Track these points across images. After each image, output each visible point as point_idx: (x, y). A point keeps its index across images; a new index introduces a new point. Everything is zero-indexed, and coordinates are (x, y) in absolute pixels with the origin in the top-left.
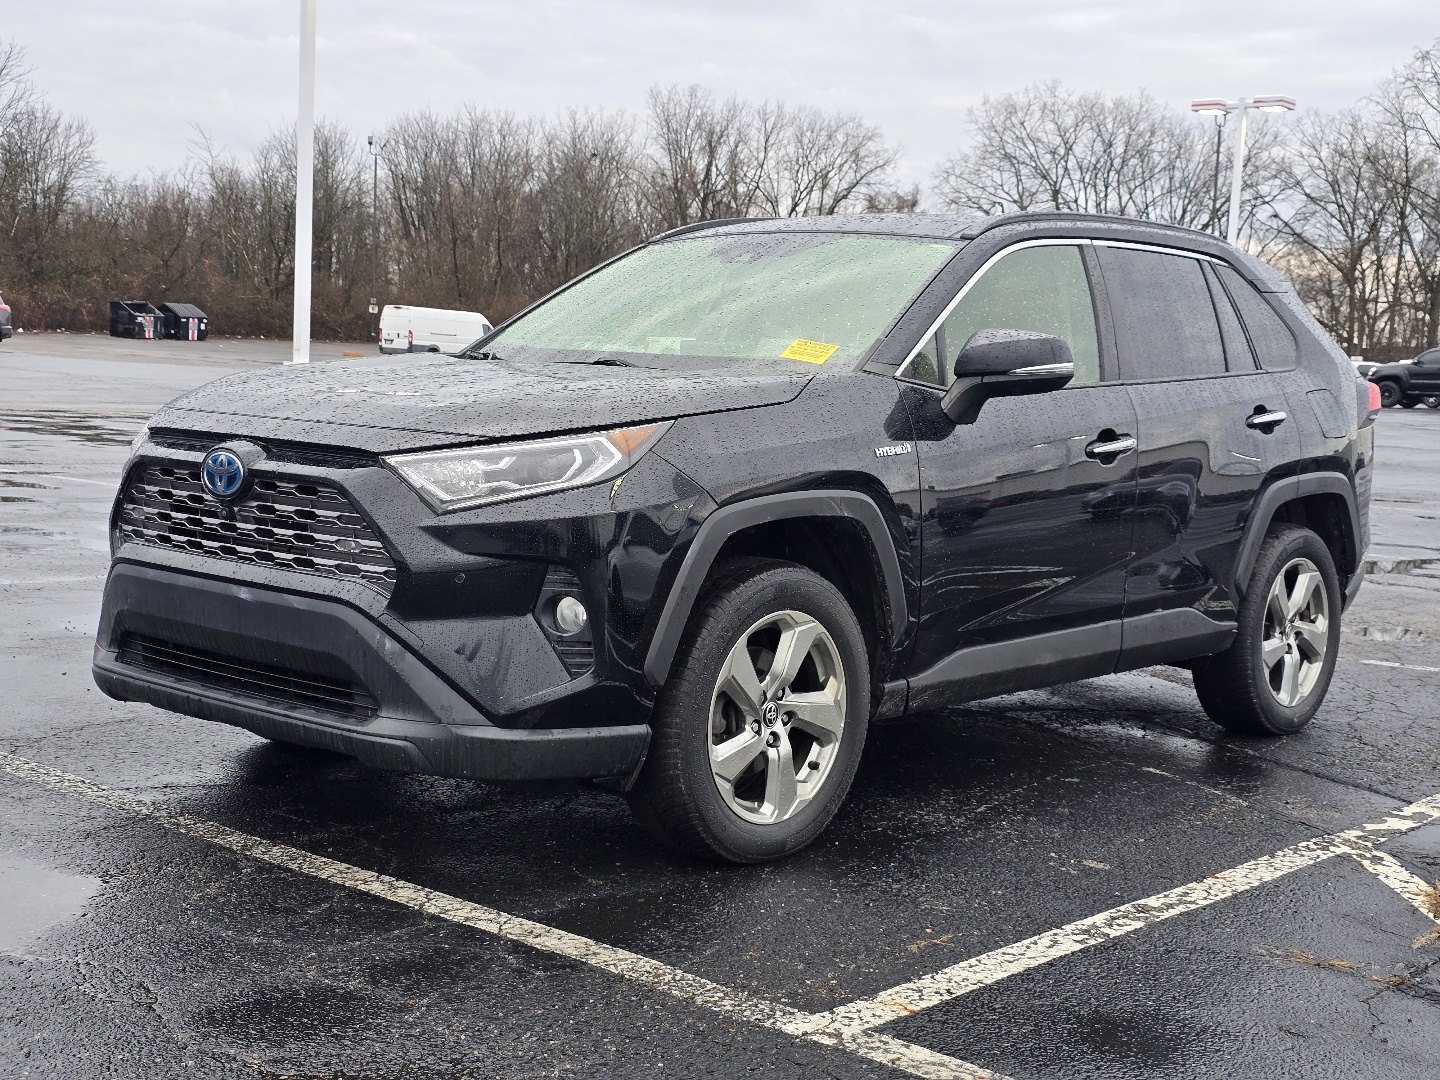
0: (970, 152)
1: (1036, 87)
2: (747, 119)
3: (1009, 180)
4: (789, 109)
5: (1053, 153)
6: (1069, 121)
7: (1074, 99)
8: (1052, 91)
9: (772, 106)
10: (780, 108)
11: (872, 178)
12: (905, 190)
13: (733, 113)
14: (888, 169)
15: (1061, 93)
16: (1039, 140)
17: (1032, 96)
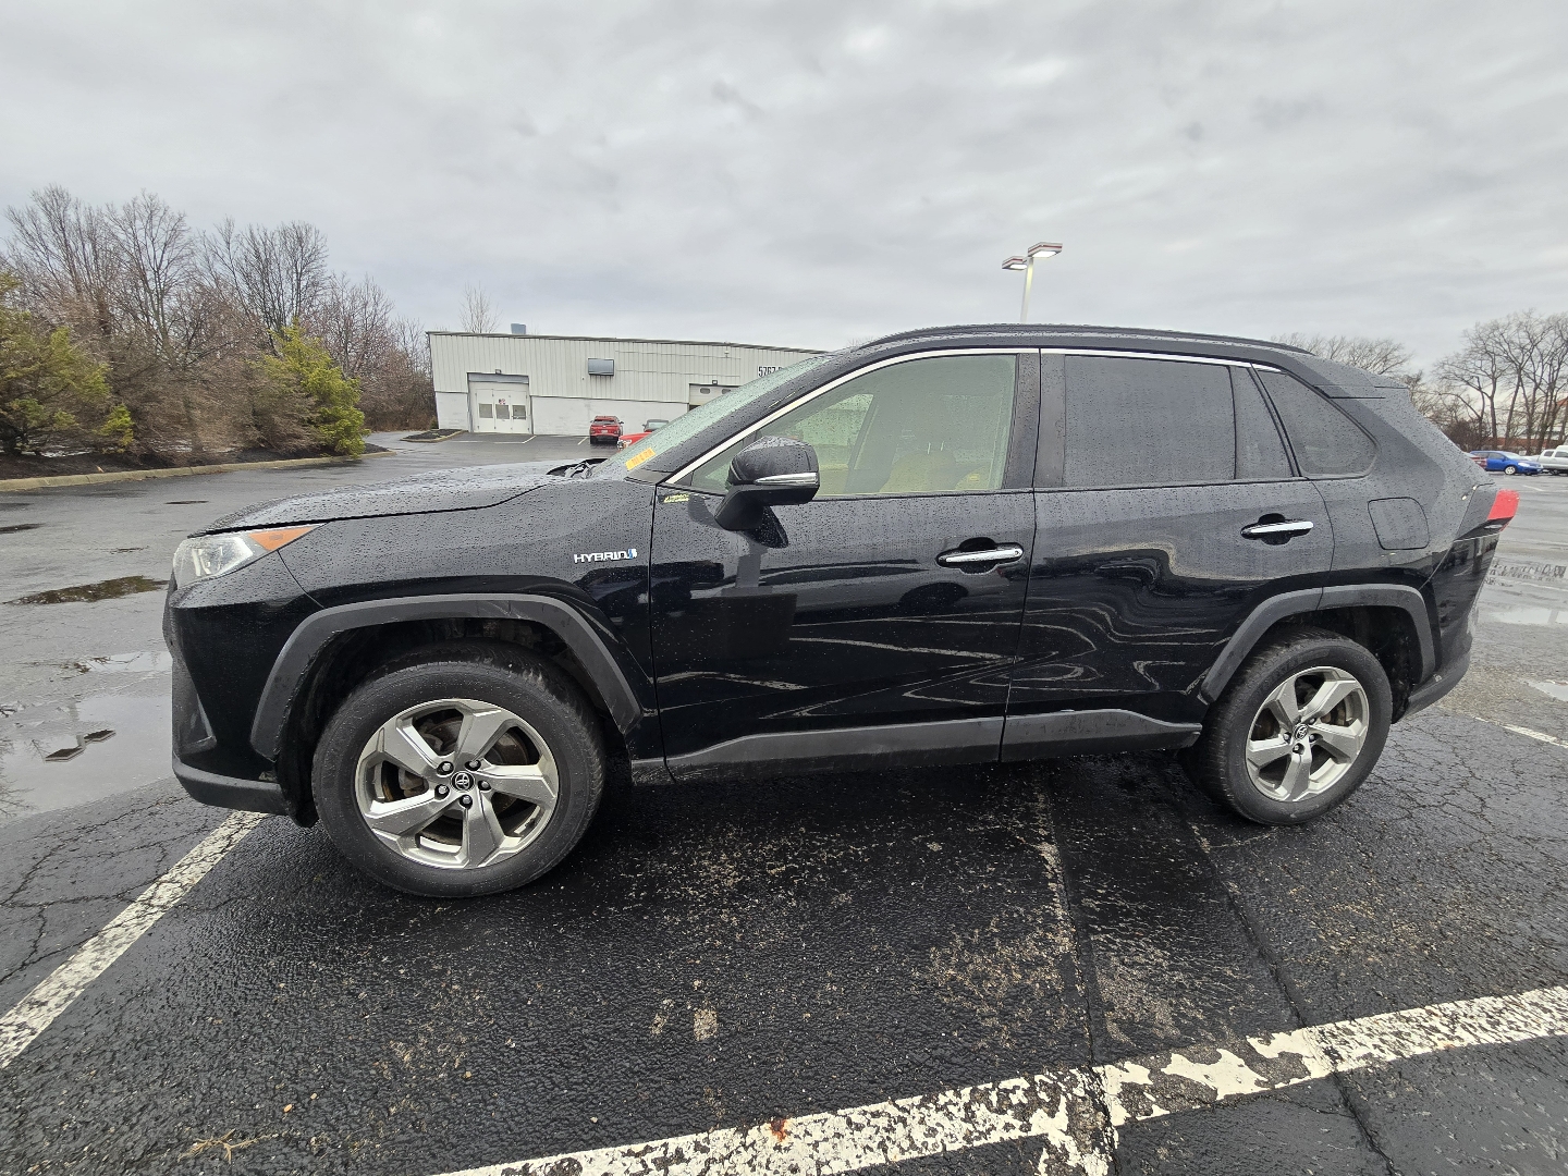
0: (1460, 352)
1: (1516, 314)
2: (1322, 346)
3: (1487, 365)
4: (1348, 339)
5: (1522, 348)
6: (1538, 330)
7: (1545, 318)
8: (1528, 315)
9: (1338, 338)
10: (1343, 339)
11: (1393, 369)
12: (1413, 373)
13: (1317, 343)
14: (1404, 364)
15: (1535, 315)
16: (1512, 342)
17: (1512, 319)
